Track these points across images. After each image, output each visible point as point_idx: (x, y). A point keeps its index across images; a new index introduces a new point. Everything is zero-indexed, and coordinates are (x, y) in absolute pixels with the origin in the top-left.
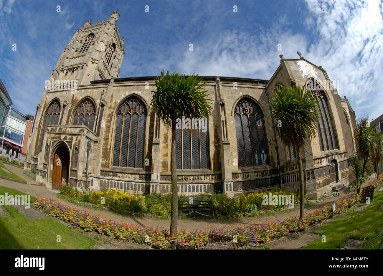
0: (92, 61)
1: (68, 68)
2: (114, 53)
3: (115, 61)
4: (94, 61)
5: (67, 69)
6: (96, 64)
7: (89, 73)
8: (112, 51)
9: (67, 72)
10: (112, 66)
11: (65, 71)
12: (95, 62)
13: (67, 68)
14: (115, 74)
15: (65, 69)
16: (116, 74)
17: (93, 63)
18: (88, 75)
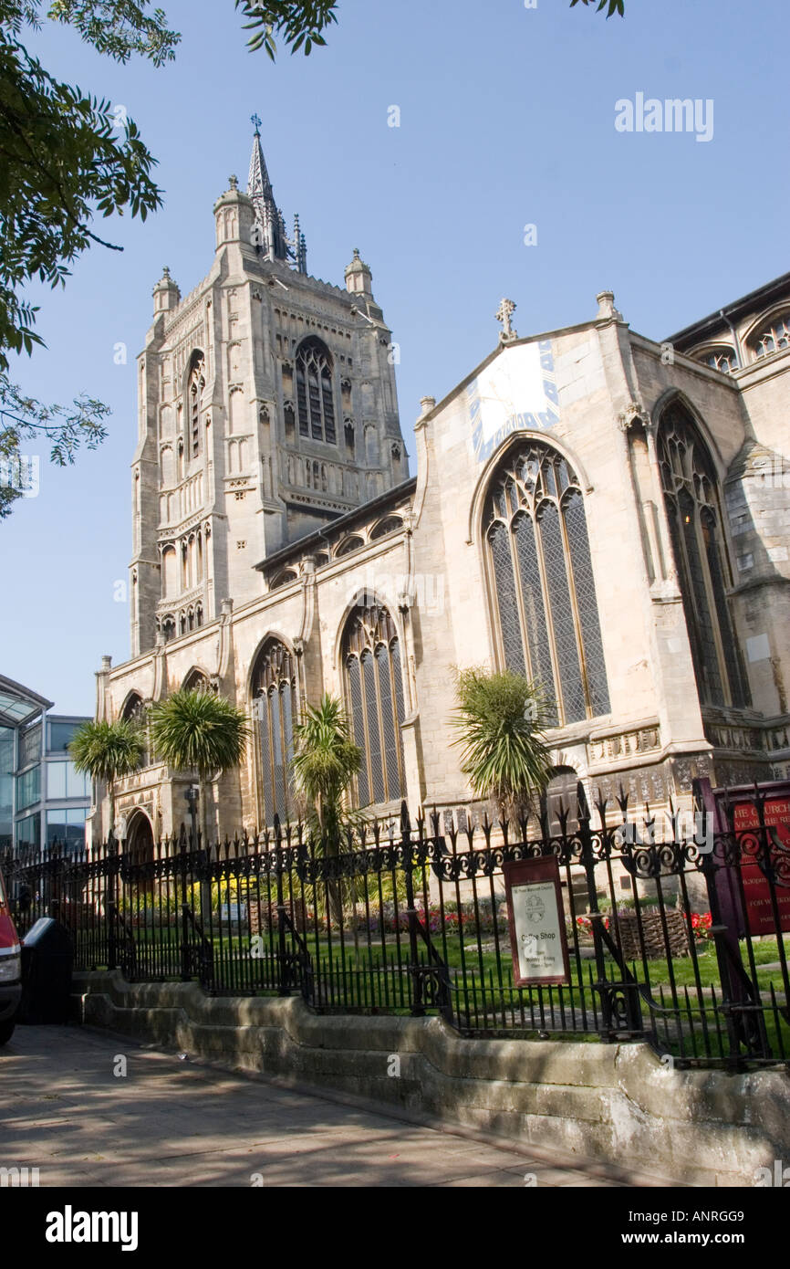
0: (234, 488)
1: (184, 531)
2: (336, 370)
3: (355, 398)
4: (240, 488)
5: (182, 538)
6: (253, 492)
7: (241, 539)
8: (319, 370)
9: (184, 549)
10: (349, 432)
11: (178, 546)
12: (246, 487)
13: (178, 533)
14: (379, 455)
15: (173, 541)
16: (384, 450)
17: (239, 495)
18: (241, 545)
